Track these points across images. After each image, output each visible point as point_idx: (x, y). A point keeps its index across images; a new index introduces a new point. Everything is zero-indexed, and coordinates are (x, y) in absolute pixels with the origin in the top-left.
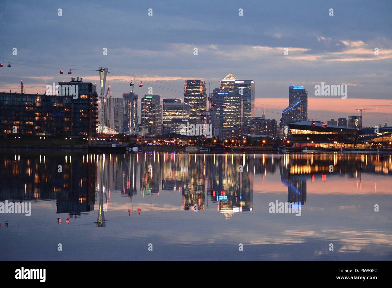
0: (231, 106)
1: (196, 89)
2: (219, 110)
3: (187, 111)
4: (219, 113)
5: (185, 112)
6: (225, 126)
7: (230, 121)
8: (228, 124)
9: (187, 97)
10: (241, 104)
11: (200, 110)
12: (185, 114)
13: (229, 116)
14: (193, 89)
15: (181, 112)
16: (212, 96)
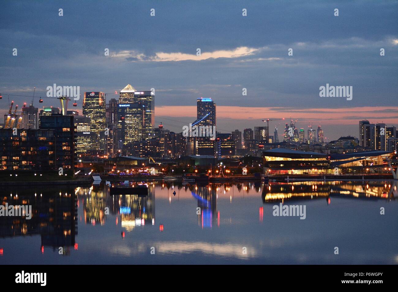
0: (133, 118)
1: (95, 101)
2: (120, 122)
3: (87, 124)
4: (121, 126)
5: (86, 125)
6: (127, 138)
7: (132, 133)
8: (130, 136)
9: (86, 110)
10: (142, 116)
11: (100, 123)
12: (85, 126)
13: (130, 128)
14: (93, 101)
15: (81, 125)
16: (109, 107)
